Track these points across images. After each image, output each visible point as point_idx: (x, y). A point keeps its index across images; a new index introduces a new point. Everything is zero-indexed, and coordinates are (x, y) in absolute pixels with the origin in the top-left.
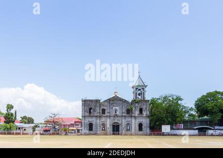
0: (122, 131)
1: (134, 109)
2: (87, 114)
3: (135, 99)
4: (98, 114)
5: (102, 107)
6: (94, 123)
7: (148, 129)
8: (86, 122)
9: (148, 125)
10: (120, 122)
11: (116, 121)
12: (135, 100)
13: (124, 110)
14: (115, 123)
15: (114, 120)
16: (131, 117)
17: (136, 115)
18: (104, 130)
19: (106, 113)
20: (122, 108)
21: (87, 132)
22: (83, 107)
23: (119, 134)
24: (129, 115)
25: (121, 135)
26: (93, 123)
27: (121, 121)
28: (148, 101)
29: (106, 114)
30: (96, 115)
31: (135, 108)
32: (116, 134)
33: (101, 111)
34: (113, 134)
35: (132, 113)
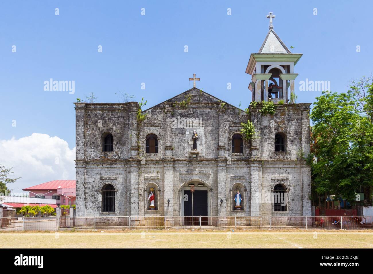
0: (217, 212)
1: (256, 135)
2: (94, 154)
3: (258, 99)
4: (134, 154)
5: (148, 130)
6: (118, 185)
7: (307, 204)
8: (90, 180)
9: (307, 189)
10: (209, 182)
11: (196, 178)
12: (260, 105)
13: (224, 140)
14: (191, 184)
15: (189, 172)
16: (249, 161)
17: (265, 157)
18: (156, 208)
19: (160, 148)
20: (215, 133)
21: (96, 215)
22: (81, 130)
23: (205, 223)
24: (239, 155)
25: (216, 224)
26: (114, 183)
27: (211, 178)
28: (306, 107)
29: (161, 154)
30: (125, 156)
31: (262, 130)
32: (197, 224)
33: (143, 144)
34: (187, 223)
35: (251, 149)
